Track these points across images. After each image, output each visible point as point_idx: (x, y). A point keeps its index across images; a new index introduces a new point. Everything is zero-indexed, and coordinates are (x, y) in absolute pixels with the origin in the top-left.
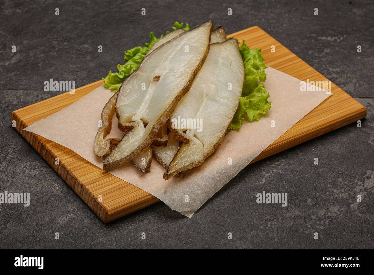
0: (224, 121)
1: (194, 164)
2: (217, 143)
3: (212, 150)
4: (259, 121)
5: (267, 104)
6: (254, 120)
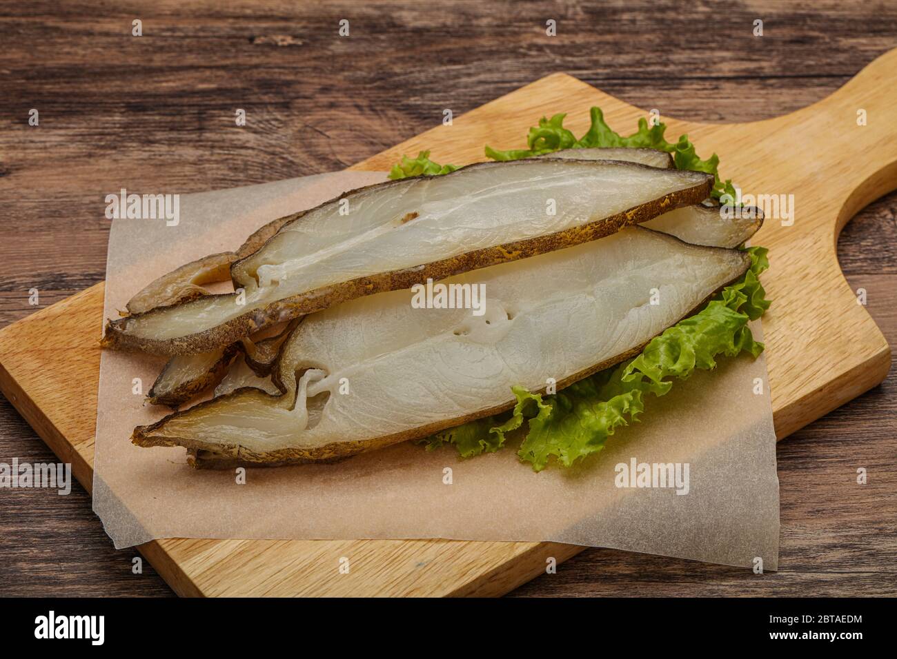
0: (427, 411)
1: (235, 451)
2: (347, 443)
3: (318, 450)
4: (537, 472)
5: (592, 446)
6: (526, 462)
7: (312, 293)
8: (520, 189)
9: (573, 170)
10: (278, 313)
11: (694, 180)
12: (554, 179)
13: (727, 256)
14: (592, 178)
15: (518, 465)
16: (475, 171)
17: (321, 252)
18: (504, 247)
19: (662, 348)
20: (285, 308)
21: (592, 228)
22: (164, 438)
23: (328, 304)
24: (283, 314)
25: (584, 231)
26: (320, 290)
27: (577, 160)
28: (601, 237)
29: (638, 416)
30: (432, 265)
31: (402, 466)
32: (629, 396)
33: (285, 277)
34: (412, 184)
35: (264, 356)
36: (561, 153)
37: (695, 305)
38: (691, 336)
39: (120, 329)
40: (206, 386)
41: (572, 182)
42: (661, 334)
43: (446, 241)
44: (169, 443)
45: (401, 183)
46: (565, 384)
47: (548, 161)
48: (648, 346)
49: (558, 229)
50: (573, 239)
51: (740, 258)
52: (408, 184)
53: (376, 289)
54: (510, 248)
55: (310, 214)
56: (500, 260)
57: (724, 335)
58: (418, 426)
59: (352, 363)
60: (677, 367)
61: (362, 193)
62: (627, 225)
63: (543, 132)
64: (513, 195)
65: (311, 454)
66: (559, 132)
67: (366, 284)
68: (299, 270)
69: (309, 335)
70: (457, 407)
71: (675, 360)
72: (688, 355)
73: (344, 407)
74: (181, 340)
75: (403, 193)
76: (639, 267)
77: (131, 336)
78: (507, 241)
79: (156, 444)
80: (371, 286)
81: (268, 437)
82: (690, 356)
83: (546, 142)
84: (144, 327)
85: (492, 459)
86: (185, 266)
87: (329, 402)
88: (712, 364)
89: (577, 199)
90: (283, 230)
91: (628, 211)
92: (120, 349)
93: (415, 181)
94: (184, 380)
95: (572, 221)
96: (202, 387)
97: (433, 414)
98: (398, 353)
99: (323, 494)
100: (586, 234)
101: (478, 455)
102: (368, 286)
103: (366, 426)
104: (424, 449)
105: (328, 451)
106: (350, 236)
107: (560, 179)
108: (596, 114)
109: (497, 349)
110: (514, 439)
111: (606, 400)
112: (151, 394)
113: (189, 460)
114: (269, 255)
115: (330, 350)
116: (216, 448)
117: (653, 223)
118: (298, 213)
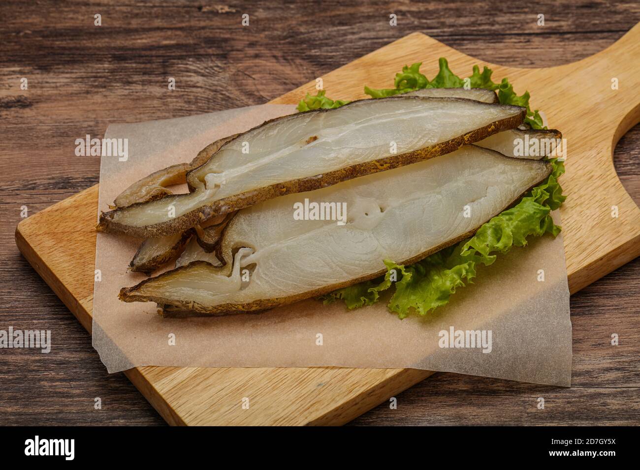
0: (324, 277)
1: (191, 305)
2: (269, 300)
4: (401, 319)
5: (439, 301)
6: (393, 312)
7: (244, 194)
8: (389, 119)
9: (427, 105)
10: (220, 208)
11: (512, 112)
12: (413, 112)
13: (535, 165)
14: (440, 111)
15: (388, 314)
16: (357, 106)
17: (249, 164)
18: (378, 161)
19: (490, 232)
20: (224, 205)
21: (440, 147)
22: (141, 296)
23: (254, 202)
24: (223, 209)
25: (434, 150)
26: (249, 192)
27: (429, 98)
28: (446, 153)
29: (472, 279)
30: (327, 174)
31: (307, 315)
32: (466, 266)
33: (224, 183)
34: (313, 115)
35: (210, 238)
36: (418, 92)
37: (512, 201)
38: (510, 223)
39: (109, 218)
40: (170, 258)
41: (425, 114)
42: (488, 222)
43: (337, 157)
44: (145, 300)
45: (305, 114)
46: (420, 257)
47: (408, 98)
48: (480, 230)
49: (416, 148)
50: (426, 155)
51: (544, 167)
52: (310, 115)
53: (288, 191)
54: (383, 162)
55: (242, 137)
56: (375, 170)
57: (532, 222)
58: (318, 287)
59: (272, 244)
60: (500, 245)
61: (278, 122)
62: (465, 144)
63: (405, 76)
64: (384, 124)
65: (243, 307)
66: (417, 76)
67: (281, 188)
68: (234, 178)
69: (241, 224)
70: (345, 275)
71: (498, 240)
72: (507, 236)
73: (266, 274)
74: (152, 227)
75: (307, 121)
76: (473, 174)
77: (118, 223)
78: (380, 157)
79: (136, 300)
80: (285, 190)
81: (214, 295)
82: (509, 237)
83: (407, 83)
84: (127, 217)
85: (370, 309)
86: (155, 173)
87: (256, 271)
88: (525, 243)
89: (429, 126)
90: (223, 148)
91: (465, 135)
92: (110, 232)
93: (315, 113)
94: (155, 255)
95: (426, 142)
96: (167, 259)
97: (328, 280)
98: (304, 236)
99: (252, 335)
100: (436, 151)
101: (360, 307)
102: (283, 190)
103: (282, 288)
104: (323, 303)
105: (255, 305)
106: (270, 153)
107: (418, 112)
108: (443, 63)
109: (373, 233)
110: (385, 296)
111: (450, 269)
112: (132, 264)
113: (159, 311)
114: (213, 166)
115: (256, 234)
116: (177, 303)
117: (483, 143)
118: (233, 136)
